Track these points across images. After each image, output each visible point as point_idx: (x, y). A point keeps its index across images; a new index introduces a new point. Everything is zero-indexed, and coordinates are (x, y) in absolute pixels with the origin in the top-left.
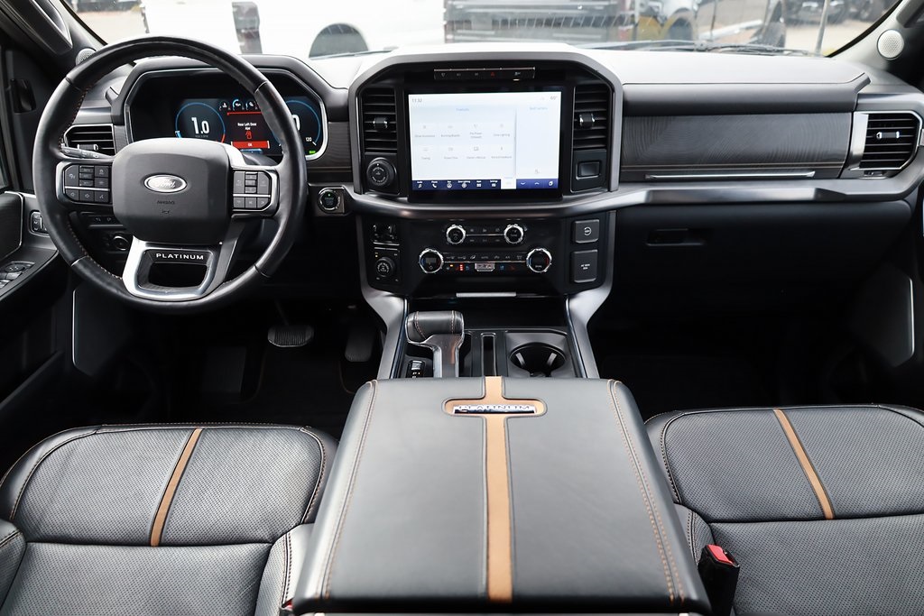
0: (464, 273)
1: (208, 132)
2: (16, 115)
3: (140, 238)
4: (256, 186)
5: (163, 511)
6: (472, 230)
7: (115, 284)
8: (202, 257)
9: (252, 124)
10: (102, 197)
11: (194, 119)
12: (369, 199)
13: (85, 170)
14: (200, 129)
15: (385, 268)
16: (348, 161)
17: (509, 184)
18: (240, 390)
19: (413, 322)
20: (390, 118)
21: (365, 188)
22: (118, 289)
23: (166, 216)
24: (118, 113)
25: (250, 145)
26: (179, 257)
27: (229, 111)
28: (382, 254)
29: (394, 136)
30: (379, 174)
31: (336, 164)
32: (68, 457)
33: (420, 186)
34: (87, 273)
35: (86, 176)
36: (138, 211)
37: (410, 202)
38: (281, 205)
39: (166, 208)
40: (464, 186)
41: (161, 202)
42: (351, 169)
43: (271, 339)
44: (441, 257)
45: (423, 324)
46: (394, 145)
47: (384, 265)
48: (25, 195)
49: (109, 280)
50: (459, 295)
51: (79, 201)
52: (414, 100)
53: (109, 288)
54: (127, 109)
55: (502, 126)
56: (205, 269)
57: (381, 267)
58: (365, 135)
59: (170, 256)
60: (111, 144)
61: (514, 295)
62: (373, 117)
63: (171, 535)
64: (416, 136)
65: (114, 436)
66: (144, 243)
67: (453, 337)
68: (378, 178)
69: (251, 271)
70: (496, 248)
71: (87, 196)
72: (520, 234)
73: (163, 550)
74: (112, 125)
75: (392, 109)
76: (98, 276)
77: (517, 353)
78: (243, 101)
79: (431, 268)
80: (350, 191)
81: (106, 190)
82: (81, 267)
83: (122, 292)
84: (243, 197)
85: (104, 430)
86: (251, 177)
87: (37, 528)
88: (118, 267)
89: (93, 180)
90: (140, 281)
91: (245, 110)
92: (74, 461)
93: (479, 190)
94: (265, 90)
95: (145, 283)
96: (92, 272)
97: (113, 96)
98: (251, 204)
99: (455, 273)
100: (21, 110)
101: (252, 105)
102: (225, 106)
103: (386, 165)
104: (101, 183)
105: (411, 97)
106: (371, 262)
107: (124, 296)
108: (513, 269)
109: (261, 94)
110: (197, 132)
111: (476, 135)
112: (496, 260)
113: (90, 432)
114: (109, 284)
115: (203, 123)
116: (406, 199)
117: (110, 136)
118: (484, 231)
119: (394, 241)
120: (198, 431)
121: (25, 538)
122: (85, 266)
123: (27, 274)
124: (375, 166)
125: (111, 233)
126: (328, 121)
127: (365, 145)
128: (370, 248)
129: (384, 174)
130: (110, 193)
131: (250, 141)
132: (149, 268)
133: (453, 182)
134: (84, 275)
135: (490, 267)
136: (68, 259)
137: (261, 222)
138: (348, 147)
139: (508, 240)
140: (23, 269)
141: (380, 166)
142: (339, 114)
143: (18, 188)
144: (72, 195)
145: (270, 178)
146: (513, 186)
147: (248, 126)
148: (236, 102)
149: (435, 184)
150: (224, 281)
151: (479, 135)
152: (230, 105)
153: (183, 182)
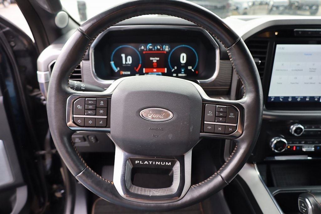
4: (226, 117)
6: (306, 127)
8: (170, 163)
10: (101, 122)
11: (123, 55)
13: (90, 102)
14: (126, 61)
16: (229, 84)
20: (262, 59)
23: (155, 139)
25: (155, 70)
26: (152, 163)
27: (144, 51)
31: (221, 85)
33: (272, 100)
35: (90, 107)
38: (244, 132)
39: (156, 133)
40: (299, 100)
41: (153, 129)
42: (230, 88)
44: (287, 143)
51: (84, 127)
52: (280, 48)
59: (146, 162)
64: (277, 70)
69: (218, 180)
70: (317, 137)
71: (90, 122)
75: (265, 53)
78: (154, 46)
79: (279, 149)
81: (106, 117)
84: (213, 124)
89: (95, 110)
91: (155, 50)
93: (307, 103)
98: (219, 130)
101: (159, 47)
102: (143, 48)
104: (101, 111)
105: (278, 46)
110: (124, 63)
116: (265, 107)
118: (313, 127)
122: (88, 177)
126: (220, 59)
130: (107, 120)
131: (155, 68)
132: (130, 172)
133: (293, 97)
135: (311, 148)
138: (231, 75)
144: (79, 122)
145: (237, 111)
147: (155, 60)
148: (150, 46)
149: (282, 99)
150: (192, 185)
151: (314, 70)
152: (146, 47)
153: (170, 113)
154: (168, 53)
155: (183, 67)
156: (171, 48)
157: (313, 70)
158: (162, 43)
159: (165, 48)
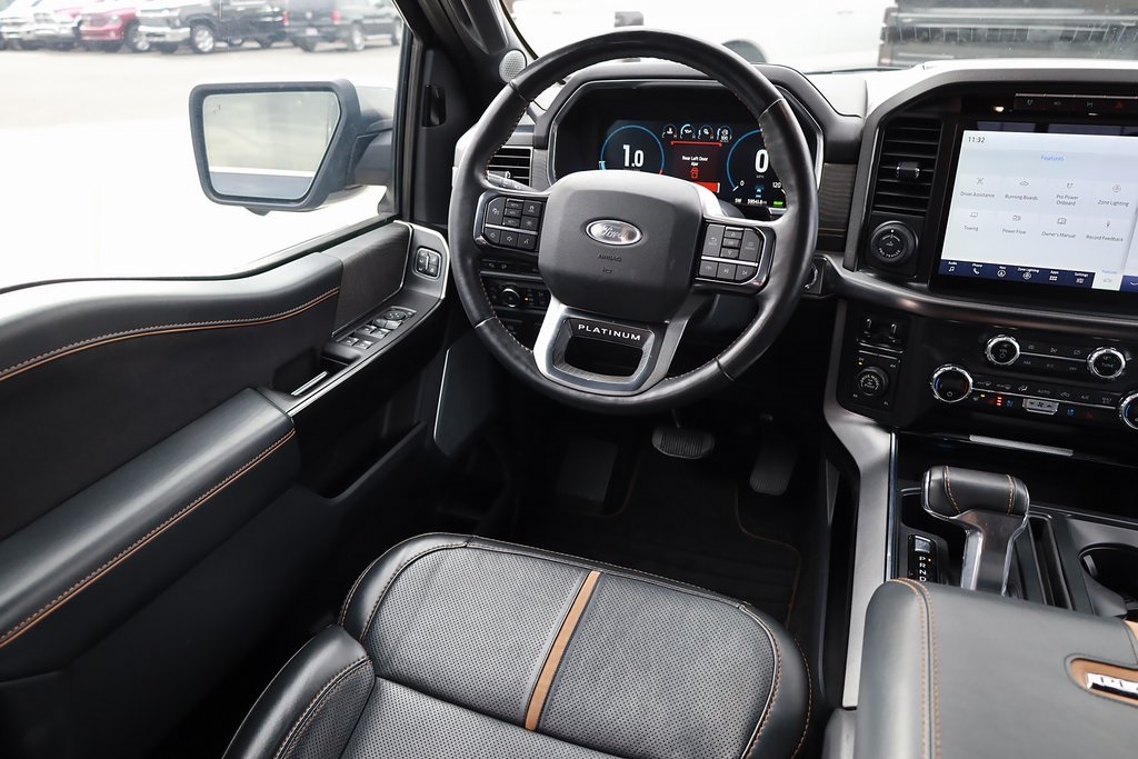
0: (1003, 411)
1: (641, 164)
2: (423, 130)
3: (562, 300)
4: (739, 249)
5: (545, 682)
6: (1031, 347)
7: (524, 359)
8: (638, 337)
9: (702, 159)
10: (527, 242)
11: (627, 147)
12: (863, 280)
13: (512, 205)
14: (632, 160)
15: (874, 383)
16: (844, 221)
17: (1107, 282)
18: (602, 499)
19: (941, 483)
20: (923, 164)
21: (863, 262)
22: (527, 367)
23: (606, 276)
24: (543, 134)
26: (607, 332)
27: (675, 140)
28: (869, 361)
29: (926, 191)
30: (891, 244)
32: (434, 570)
33: (952, 269)
34: (493, 339)
35: (512, 213)
36: (572, 266)
37: (932, 291)
38: (771, 280)
39: (607, 264)
40: (1027, 276)
41: (604, 258)
42: (846, 233)
43: (657, 442)
44: (971, 380)
45: (960, 489)
46: (923, 204)
47: (872, 379)
48: (415, 226)
49: (517, 352)
50: (974, 439)
51: (498, 245)
52: (972, 139)
53: (516, 363)
54: (554, 128)
55: (1117, 188)
56: (639, 354)
57: (866, 381)
58: (877, 186)
59: (597, 330)
60: (526, 173)
61: (1067, 453)
62: (896, 161)
63: (552, 722)
64: (963, 194)
65: (489, 557)
66: (564, 307)
67: (1009, 521)
68: (887, 250)
69: (710, 369)
70: (1070, 378)
71: (509, 239)
72: (1120, 363)
73: (541, 740)
74: (531, 148)
75: (932, 150)
76: (505, 346)
77: (1085, 555)
78: (695, 129)
79: (950, 394)
80: (836, 264)
81: (534, 233)
82: (487, 331)
83: (532, 371)
84: (713, 261)
85: (476, 545)
86: (733, 235)
87: (389, 661)
88: (529, 336)
89: (520, 219)
90: (554, 357)
91: (696, 140)
92: (439, 579)
93: (1052, 286)
94: (778, 112)
95: (560, 362)
96: (499, 339)
97: (538, 112)
98: (726, 272)
99: (987, 406)
100: (429, 124)
101: (706, 132)
102: (670, 132)
103: (906, 233)
104: (529, 223)
105: (968, 134)
106: (850, 372)
107: (533, 376)
108: (1090, 416)
109: (770, 118)
110: (627, 164)
111: (1066, 200)
112: (1065, 398)
113: (461, 543)
114: (517, 358)
115: (637, 152)
116: (925, 285)
117: (527, 162)
118: (1053, 350)
119: (892, 346)
120: (595, 574)
121: (375, 669)
122: (492, 330)
123: (410, 325)
124: (888, 232)
125: (501, 283)
126: (824, 162)
127: (875, 200)
128: (850, 350)
129: (900, 246)
130: (537, 239)
131: (694, 180)
132: (566, 342)
133: (1010, 269)
134: (488, 341)
135: (1050, 407)
136: (473, 318)
137: (715, 297)
138: (848, 201)
139: (1095, 371)
140: (404, 318)
141: (896, 233)
142: (843, 154)
143: (408, 218)
144: (492, 235)
145: (762, 239)
146: (1115, 285)
147: (696, 161)
148: (686, 128)
149: (978, 269)
150: (667, 376)
151: (1073, 201)
152: (677, 131)
153: (638, 232)
154: (727, 146)
155: (760, 182)
156: (735, 134)
157: (1067, 201)
158: (716, 122)
159: (721, 134)
